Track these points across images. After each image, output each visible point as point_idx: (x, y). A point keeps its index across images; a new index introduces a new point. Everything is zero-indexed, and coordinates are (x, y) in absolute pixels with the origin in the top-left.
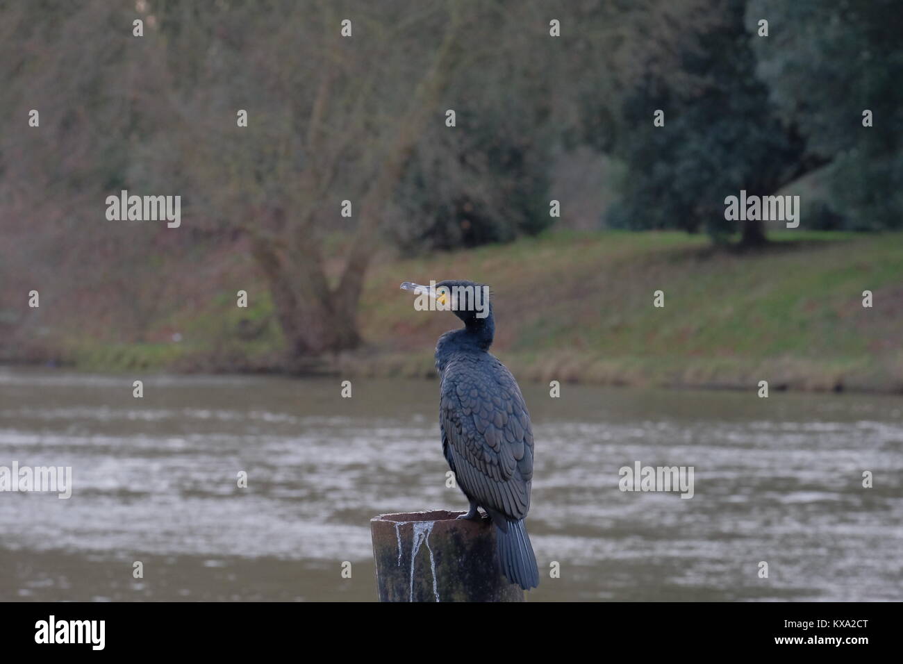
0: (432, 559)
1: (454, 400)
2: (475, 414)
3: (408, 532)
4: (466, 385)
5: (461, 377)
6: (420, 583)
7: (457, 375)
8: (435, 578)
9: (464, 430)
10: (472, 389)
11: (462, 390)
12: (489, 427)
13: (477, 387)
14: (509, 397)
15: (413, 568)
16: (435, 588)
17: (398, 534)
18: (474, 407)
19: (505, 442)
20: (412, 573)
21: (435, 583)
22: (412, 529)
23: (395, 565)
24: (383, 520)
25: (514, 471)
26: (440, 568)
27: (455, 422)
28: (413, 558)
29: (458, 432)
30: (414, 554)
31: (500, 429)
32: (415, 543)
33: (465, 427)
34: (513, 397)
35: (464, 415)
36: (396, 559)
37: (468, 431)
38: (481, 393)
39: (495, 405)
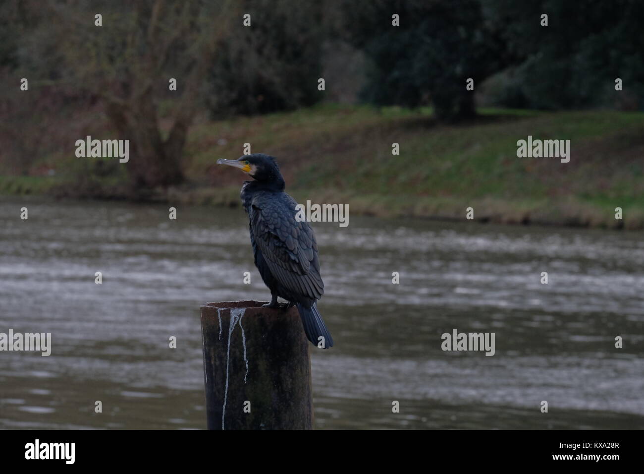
0: (243, 335)
2: (278, 228)
3: (226, 315)
4: (269, 210)
5: (264, 205)
6: (235, 352)
8: (245, 349)
10: (273, 213)
11: (266, 213)
12: (288, 236)
13: (276, 211)
15: (229, 342)
16: (245, 356)
17: (219, 317)
18: (277, 223)
19: (300, 248)
20: (229, 345)
21: (245, 353)
22: (230, 313)
23: (217, 339)
24: (208, 307)
25: (309, 268)
26: (249, 342)
28: (230, 334)
30: (231, 331)
31: (296, 239)
32: (232, 324)
36: (218, 334)
38: (280, 216)
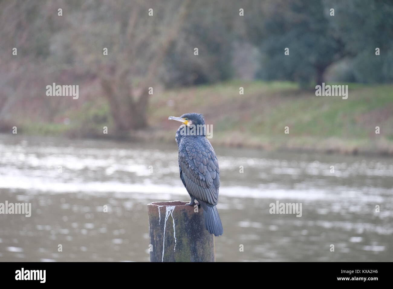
0: (174, 223)
1: (184, 153)
2: (195, 159)
3: (163, 210)
4: (190, 147)
5: (188, 143)
6: (168, 233)
7: (185, 143)
8: (175, 231)
9: (190, 166)
10: (193, 148)
11: (188, 149)
12: (200, 164)
13: (195, 148)
14: (209, 152)
15: (165, 226)
16: (175, 235)
17: (159, 211)
18: (194, 156)
19: (208, 171)
20: (165, 228)
21: (175, 233)
22: (165, 209)
23: (157, 225)
24: (153, 205)
25: (212, 184)
26: (177, 226)
27: (185, 163)
28: (165, 222)
29: (187, 167)
30: (166, 220)
31: (205, 165)
32: (167, 215)
33: (190, 164)
34: (211, 152)
35: (189, 159)
36: (158, 222)
37: (191, 167)
38: (197, 150)
39: (203, 155)
